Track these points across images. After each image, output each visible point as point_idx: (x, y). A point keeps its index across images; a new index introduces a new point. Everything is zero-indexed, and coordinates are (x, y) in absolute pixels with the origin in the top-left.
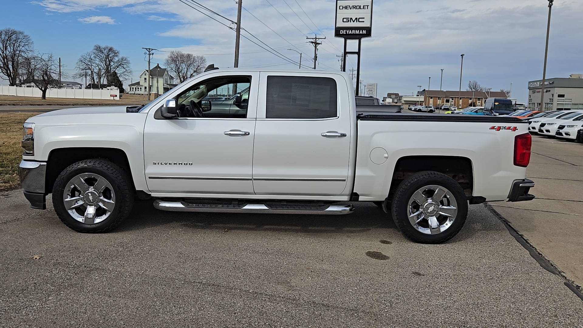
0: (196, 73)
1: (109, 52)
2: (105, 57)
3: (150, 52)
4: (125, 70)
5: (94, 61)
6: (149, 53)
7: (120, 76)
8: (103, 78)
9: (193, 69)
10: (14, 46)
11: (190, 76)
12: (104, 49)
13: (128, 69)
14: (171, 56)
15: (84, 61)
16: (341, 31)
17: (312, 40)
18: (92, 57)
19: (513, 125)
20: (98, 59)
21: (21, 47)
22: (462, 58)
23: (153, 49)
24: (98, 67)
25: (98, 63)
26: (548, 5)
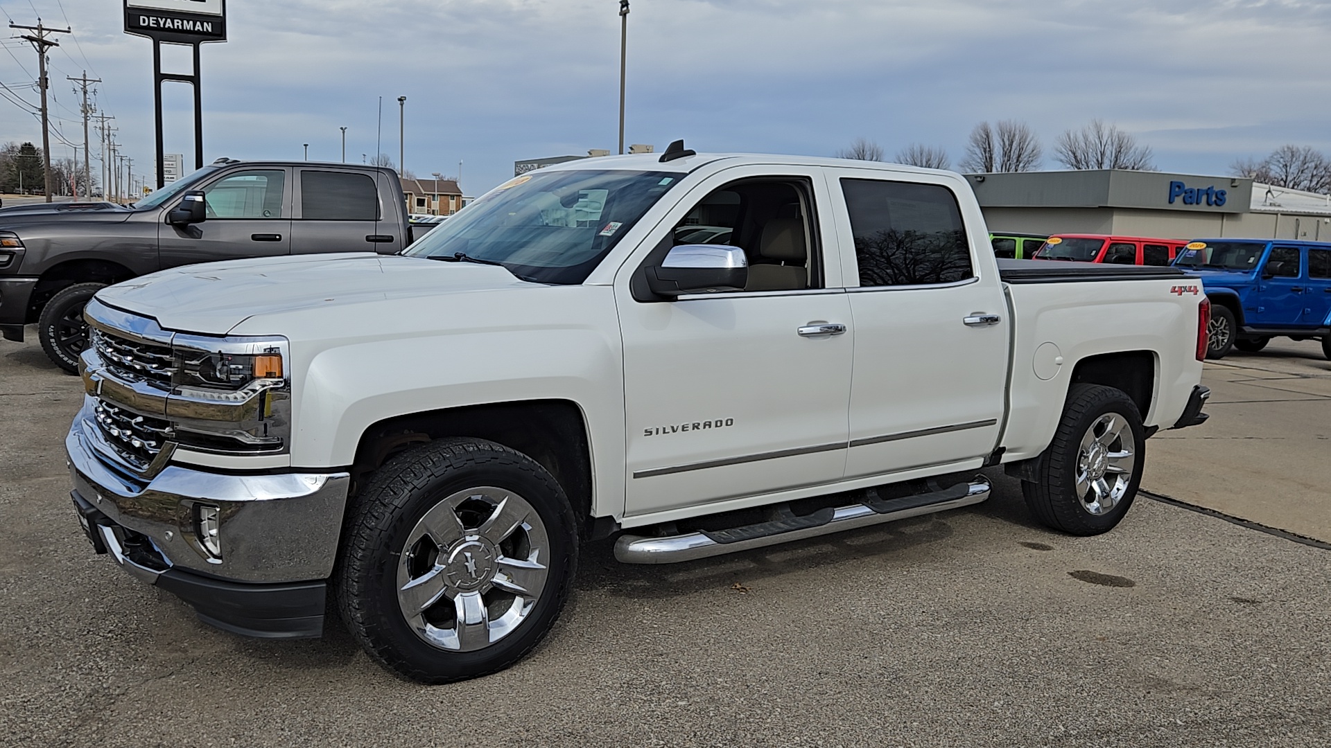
16: (142, 18)
17: (27, 33)
22: (402, 105)
26: (619, 11)
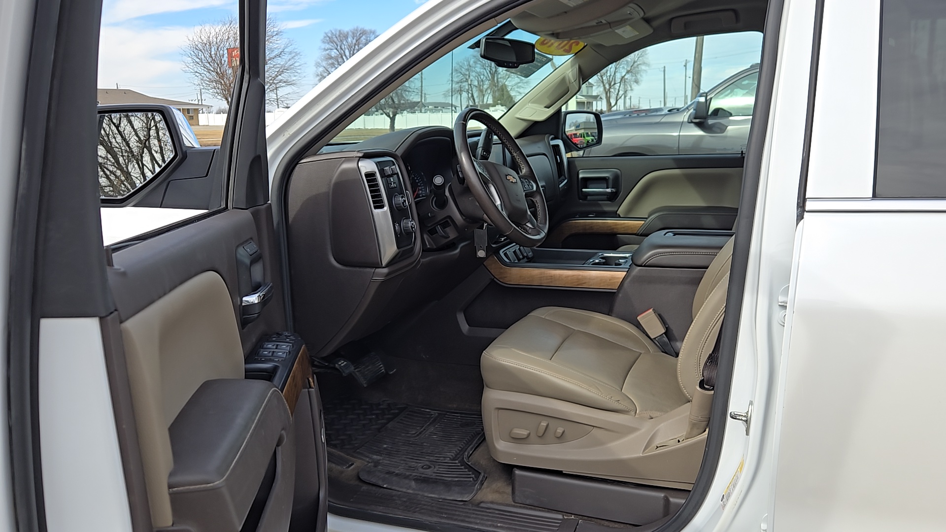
0: (630, 74)
5: (473, 69)
7: (511, 89)
9: (626, 67)
11: (619, 81)
15: (460, 71)
18: (471, 63)
24: (479, 77)
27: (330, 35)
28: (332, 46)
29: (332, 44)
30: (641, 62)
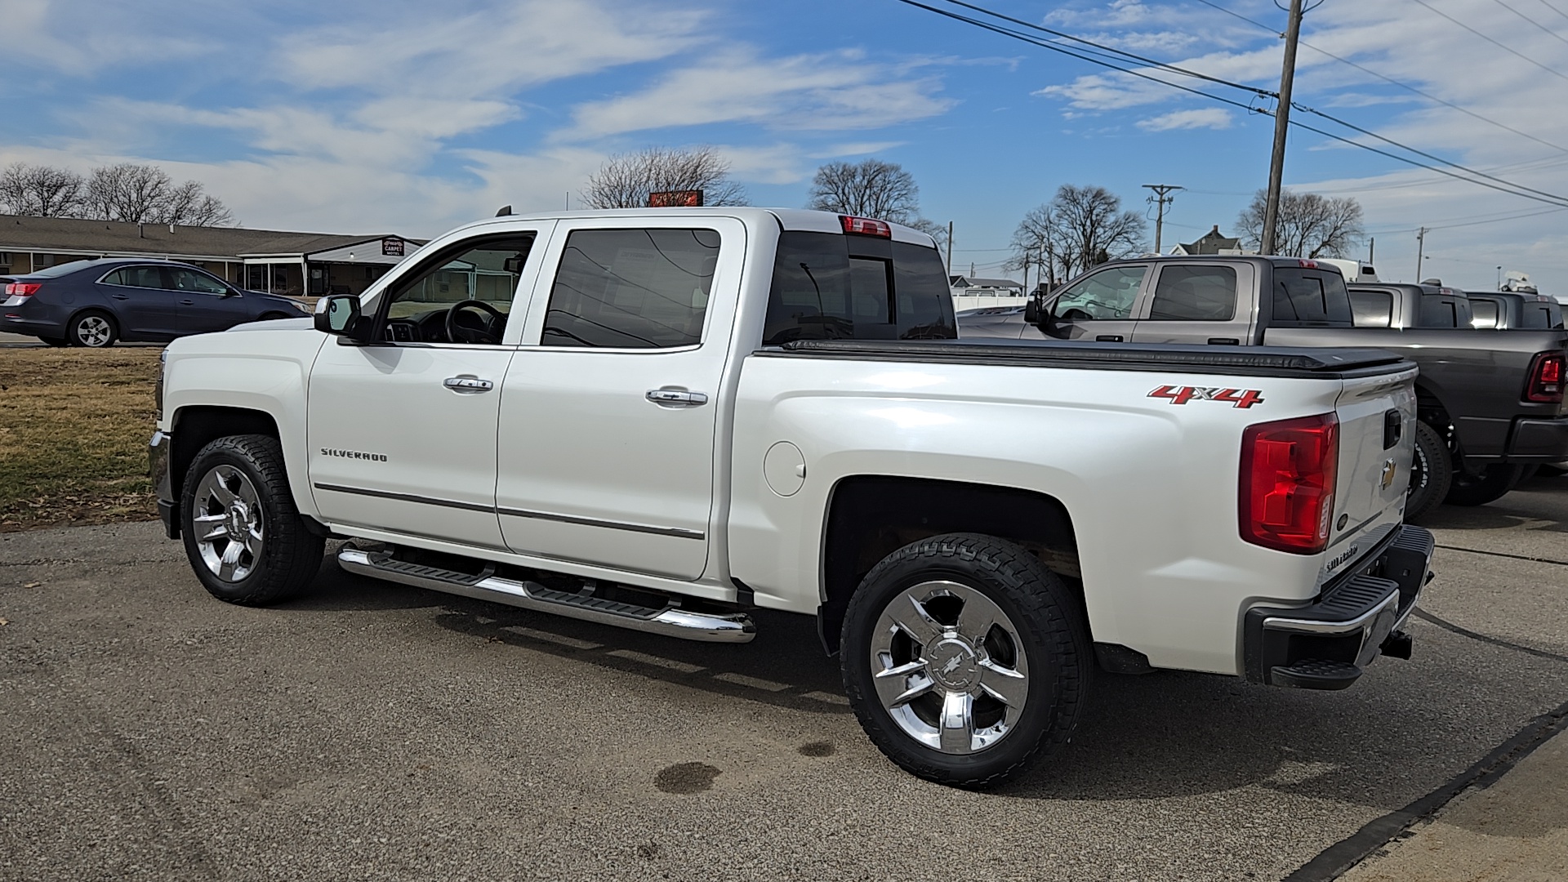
1: (1093, 202)
2: (1082, 217)
3: (1164, 196)
4: (1131, 246)
5: (1056, 227)
6: (1161, 198)
8: (1076, 268)
9: (1321, 237)
10: (878, 198)
12: (1083, 195)
13: (1138, 245)
14: (1258, 204)
15: (1033, 228)
18: (1052, 216)
19: (1243, 384)
20: (1066, 222)
21: (891, 202)
23: (1170, 188)
24: (1064, 241)
25: (1064, 230)
27: (827, 171)
28: (830, 189)
29: (830, 186)
30: (1348, 229)
